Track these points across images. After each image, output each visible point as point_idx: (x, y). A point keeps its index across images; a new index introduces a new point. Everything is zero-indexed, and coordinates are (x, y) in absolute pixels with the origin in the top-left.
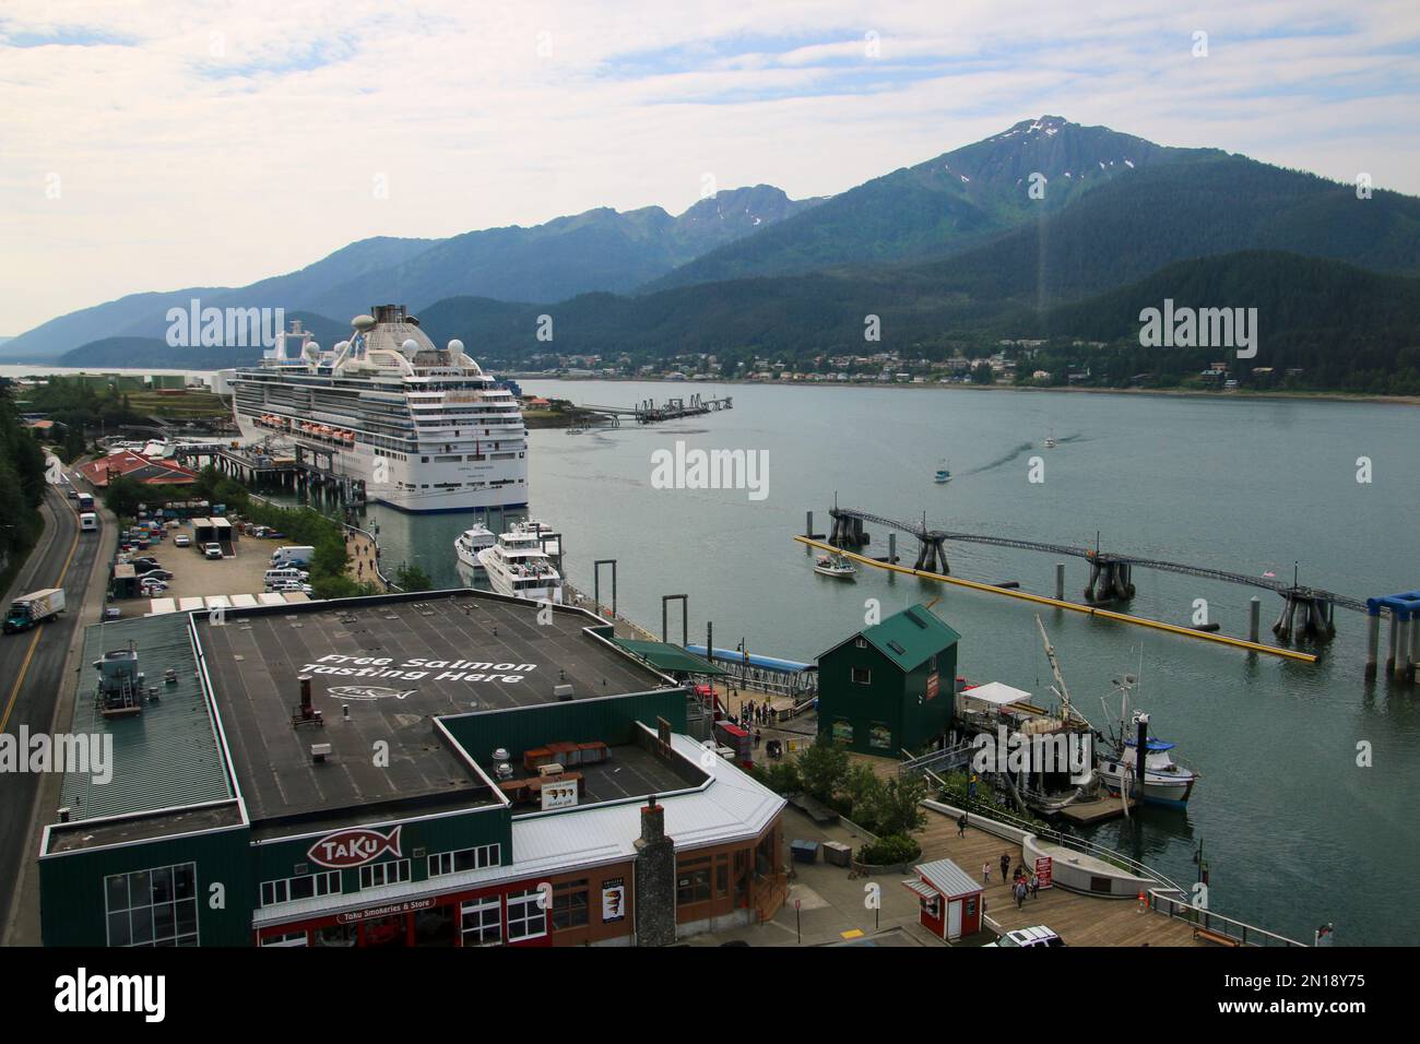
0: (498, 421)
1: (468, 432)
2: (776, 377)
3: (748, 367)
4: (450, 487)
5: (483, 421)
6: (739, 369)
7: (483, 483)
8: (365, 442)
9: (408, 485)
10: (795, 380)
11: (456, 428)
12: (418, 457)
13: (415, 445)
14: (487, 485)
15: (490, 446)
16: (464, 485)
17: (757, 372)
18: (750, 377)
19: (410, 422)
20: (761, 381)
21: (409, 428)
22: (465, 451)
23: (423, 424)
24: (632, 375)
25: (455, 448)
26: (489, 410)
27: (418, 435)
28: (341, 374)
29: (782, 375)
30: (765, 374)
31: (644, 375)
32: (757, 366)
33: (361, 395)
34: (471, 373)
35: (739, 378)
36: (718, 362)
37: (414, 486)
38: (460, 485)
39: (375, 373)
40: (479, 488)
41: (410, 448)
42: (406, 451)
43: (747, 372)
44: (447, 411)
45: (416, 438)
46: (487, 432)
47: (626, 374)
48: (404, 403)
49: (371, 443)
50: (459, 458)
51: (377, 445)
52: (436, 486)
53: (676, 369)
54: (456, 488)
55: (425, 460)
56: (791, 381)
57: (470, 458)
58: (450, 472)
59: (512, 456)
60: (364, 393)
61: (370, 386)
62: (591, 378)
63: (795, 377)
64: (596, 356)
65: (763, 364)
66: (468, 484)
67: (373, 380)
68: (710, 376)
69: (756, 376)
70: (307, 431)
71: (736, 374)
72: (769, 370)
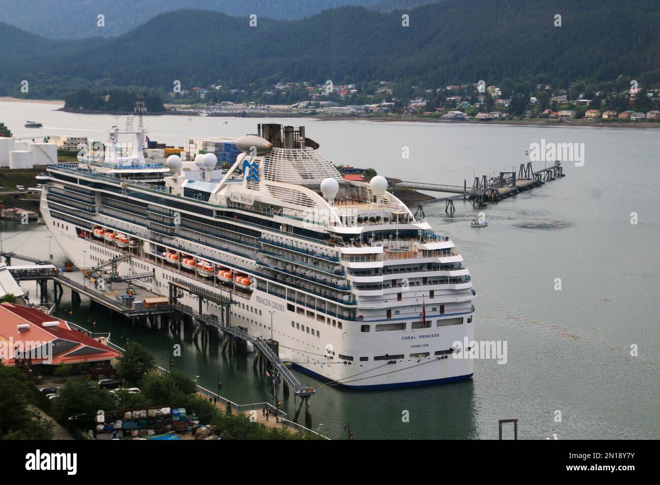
0: (443, 280)
1: (412, 295)
2: (580, 115)
3: (544, 103)
4: (391, 359)
5: (425, 280)
6: (532, 107)
7: (427, 354)
8: (270, 292)
9: (342, 357)
10: (605, 121)
11: (397, 290)
12: (358, 325)
13: (354, 311)
14: (433, 356)
15: (434, 309)
16: (407, 357)
17: (555, 110)
18: (547, 116)
19: (345, 282)
20: (560, 122)
21: (346, 289)
22: (409, 316)
23: (361, 286)
24: (400, 113)
25: (397, 313)
26: (431, 266)
27: (357, 299)
28: (224, 203)
29: (587, 114)
30: (565, 113)
31: (415, 113)
32: (555, 103)
33: (263, 236)
34: (402, 219)
35: (533, 117)
36: (503, 97)
37: (351, 358)
38: (402, 356)
39: (278, 210)
40: (423, 360)
41: (346, 314)
42: (342, 317)
43: (543, 110)
44: (386, 270)
45: (354, 303)
46: (432, 294)
47: (394, 111)
48: (336, 259)
49: (283, 297)
50: (402, 326)
51: (289, 299)
52: (376, 358)
53: (453, 105)
54: (398, 360)
55: (365, 329)
56: (599, 122)
57: (415, 326)
58: (392, 342)
59: (460, 321)
60: (267, 234)
61: (275, 226)
62: (352, 116)
63: (605, 116)
64: (350, 86)
65: (562, 99)
66: (411, 355)
67: (276, 219)
68: (497, 115)
69: (553, 114)
70: (172, 261)
71: (528, 113)
72: (571, 108)
